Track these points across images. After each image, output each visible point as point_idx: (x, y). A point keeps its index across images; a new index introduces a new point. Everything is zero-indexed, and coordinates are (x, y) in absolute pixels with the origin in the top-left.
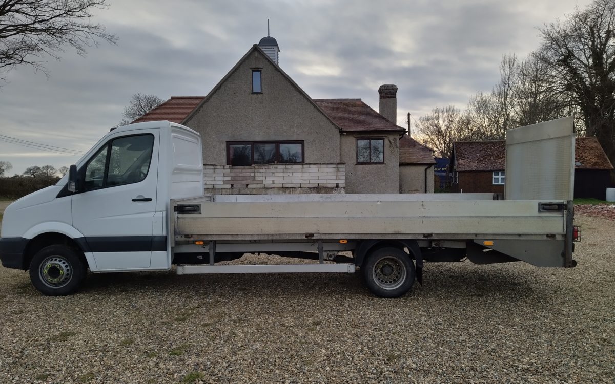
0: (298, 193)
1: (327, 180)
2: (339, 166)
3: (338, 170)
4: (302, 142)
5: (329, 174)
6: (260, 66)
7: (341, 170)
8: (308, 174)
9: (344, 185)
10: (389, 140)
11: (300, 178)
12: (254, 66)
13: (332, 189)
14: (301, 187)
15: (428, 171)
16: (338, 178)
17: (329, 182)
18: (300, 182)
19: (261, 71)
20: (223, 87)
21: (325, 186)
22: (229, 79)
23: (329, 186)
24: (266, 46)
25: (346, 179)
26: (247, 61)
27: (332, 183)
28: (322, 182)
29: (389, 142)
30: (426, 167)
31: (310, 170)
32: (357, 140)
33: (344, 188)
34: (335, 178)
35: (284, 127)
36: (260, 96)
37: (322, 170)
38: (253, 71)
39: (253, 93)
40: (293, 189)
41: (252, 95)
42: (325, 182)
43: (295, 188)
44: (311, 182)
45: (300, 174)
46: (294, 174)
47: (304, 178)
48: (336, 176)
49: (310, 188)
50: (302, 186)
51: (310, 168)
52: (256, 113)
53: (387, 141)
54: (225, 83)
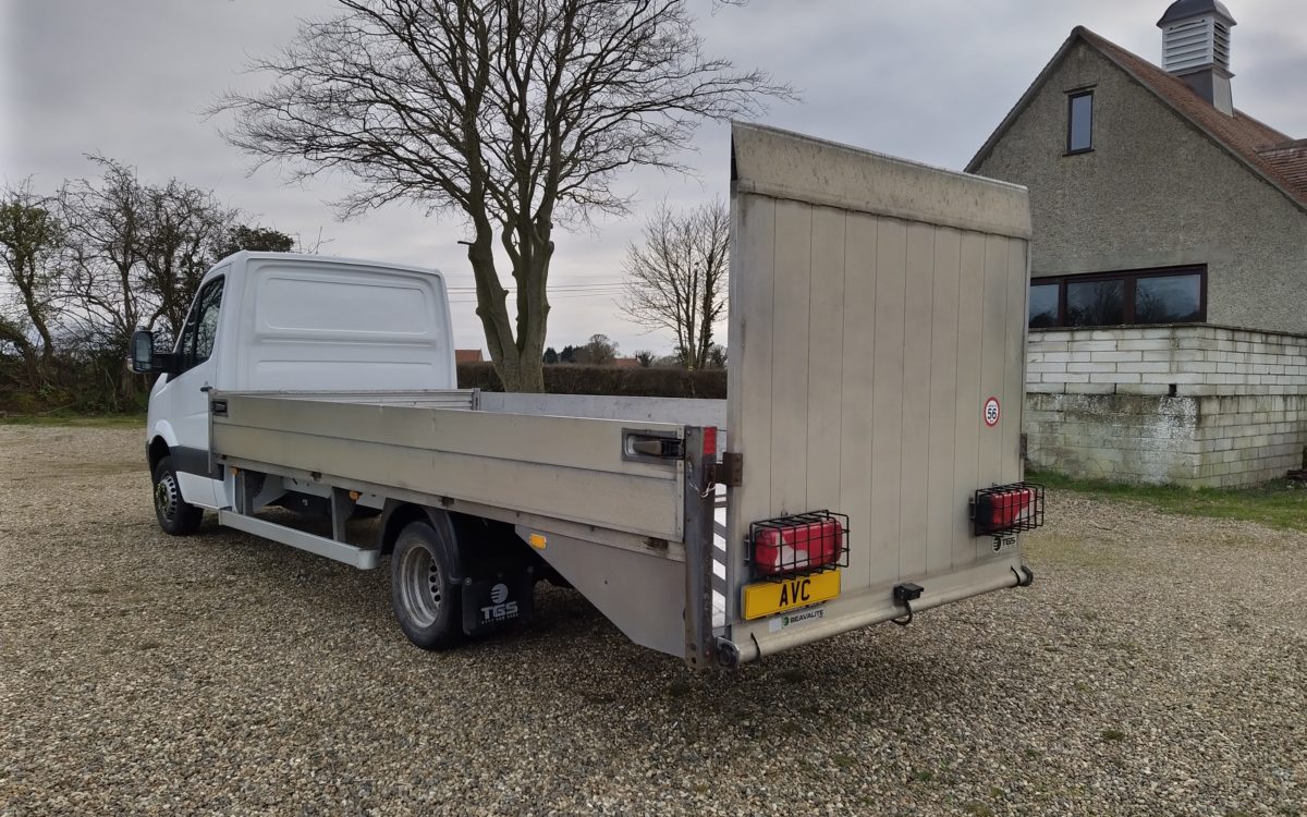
0: (1058, 407)
1: (1141, 374)
2: (1180, 334)
3: (1176, 346)
4: (1200, 269)
5: (1148, 357)
6: (1087, 81)
7: (1184, 343)
8: (1086, 357)
9: (1192, 390)
11: (1063, 368)
12: (1073, 85)
13: (1155, 399)
14: (1064, 394)
16: (1174, 369)
17: (1146, 379)
18: (1064, 378)
19: (1091, 93)
20: (997, 150)
21: (1134, 390)
22: (1012, 129)
23: (1146, 390)
24: (1181, 19)
26: (1056, 76)
27: (1156, 382)
28: (1127, 379)
31: (1093, 346)
33: (1193, 397)
34: (1165, 367)
35: (1147, 231)
36: (1085, 157)
37: (1125, 345)
38: (1071, 97)
39: (1070, 153)
40: (1045, 397)
41: (1065, 159)
42: (1135, 379)
43: (1048, 394)
44: (1096, 379)
45: (1064, 357)
46: (1049, 357)
47: (1074, 368)
48: (1171, 362)
49: (1091, 396)
50: (1069, 389)
52: (1074, 204)
54: (1002, 140)
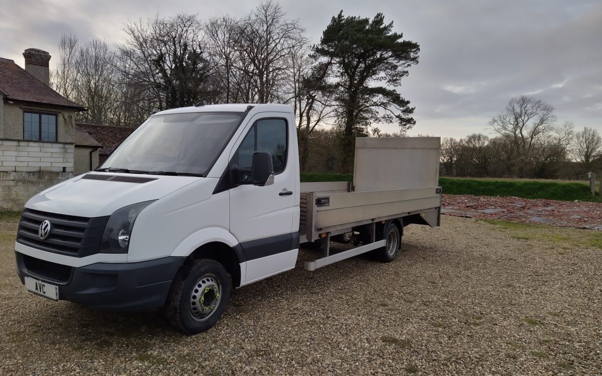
0: (12, 178)
1: (51, 163)
2: (67, 146)
3: (65, 152)
5: (54, 155)
7: (69, 151)
8: (26, 154)
9: (72, 169)
10: (64, 117)
11: (14, 159)
13: (58, 173)
14: (15, 171)
15: (93, 154)
16: (65, 161)
17: (54, 165)
18: (14, 164)
21: (49, 169)
23: (54, 170)
25: (75, 163)
27: (58, 166)
28: (45, 165)
29: (63, 119)
30: (91, 150)
31: (29, 149)
32: (25, 112)
33: (72, 172)
34: (61, 160)
37: (44, 150)
42: (49, 165)
43: (6, 172)
44: (31, 164)
45: (15, 153)
46: (6, 153)
47: (20, 159)
48: (63, 158)
49: (29, 173)
50: (17, 169)
51: (28, 146)
53: (61, 118)
